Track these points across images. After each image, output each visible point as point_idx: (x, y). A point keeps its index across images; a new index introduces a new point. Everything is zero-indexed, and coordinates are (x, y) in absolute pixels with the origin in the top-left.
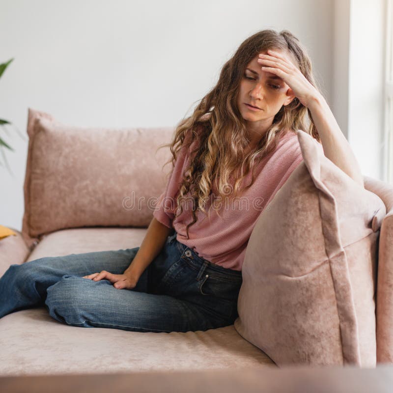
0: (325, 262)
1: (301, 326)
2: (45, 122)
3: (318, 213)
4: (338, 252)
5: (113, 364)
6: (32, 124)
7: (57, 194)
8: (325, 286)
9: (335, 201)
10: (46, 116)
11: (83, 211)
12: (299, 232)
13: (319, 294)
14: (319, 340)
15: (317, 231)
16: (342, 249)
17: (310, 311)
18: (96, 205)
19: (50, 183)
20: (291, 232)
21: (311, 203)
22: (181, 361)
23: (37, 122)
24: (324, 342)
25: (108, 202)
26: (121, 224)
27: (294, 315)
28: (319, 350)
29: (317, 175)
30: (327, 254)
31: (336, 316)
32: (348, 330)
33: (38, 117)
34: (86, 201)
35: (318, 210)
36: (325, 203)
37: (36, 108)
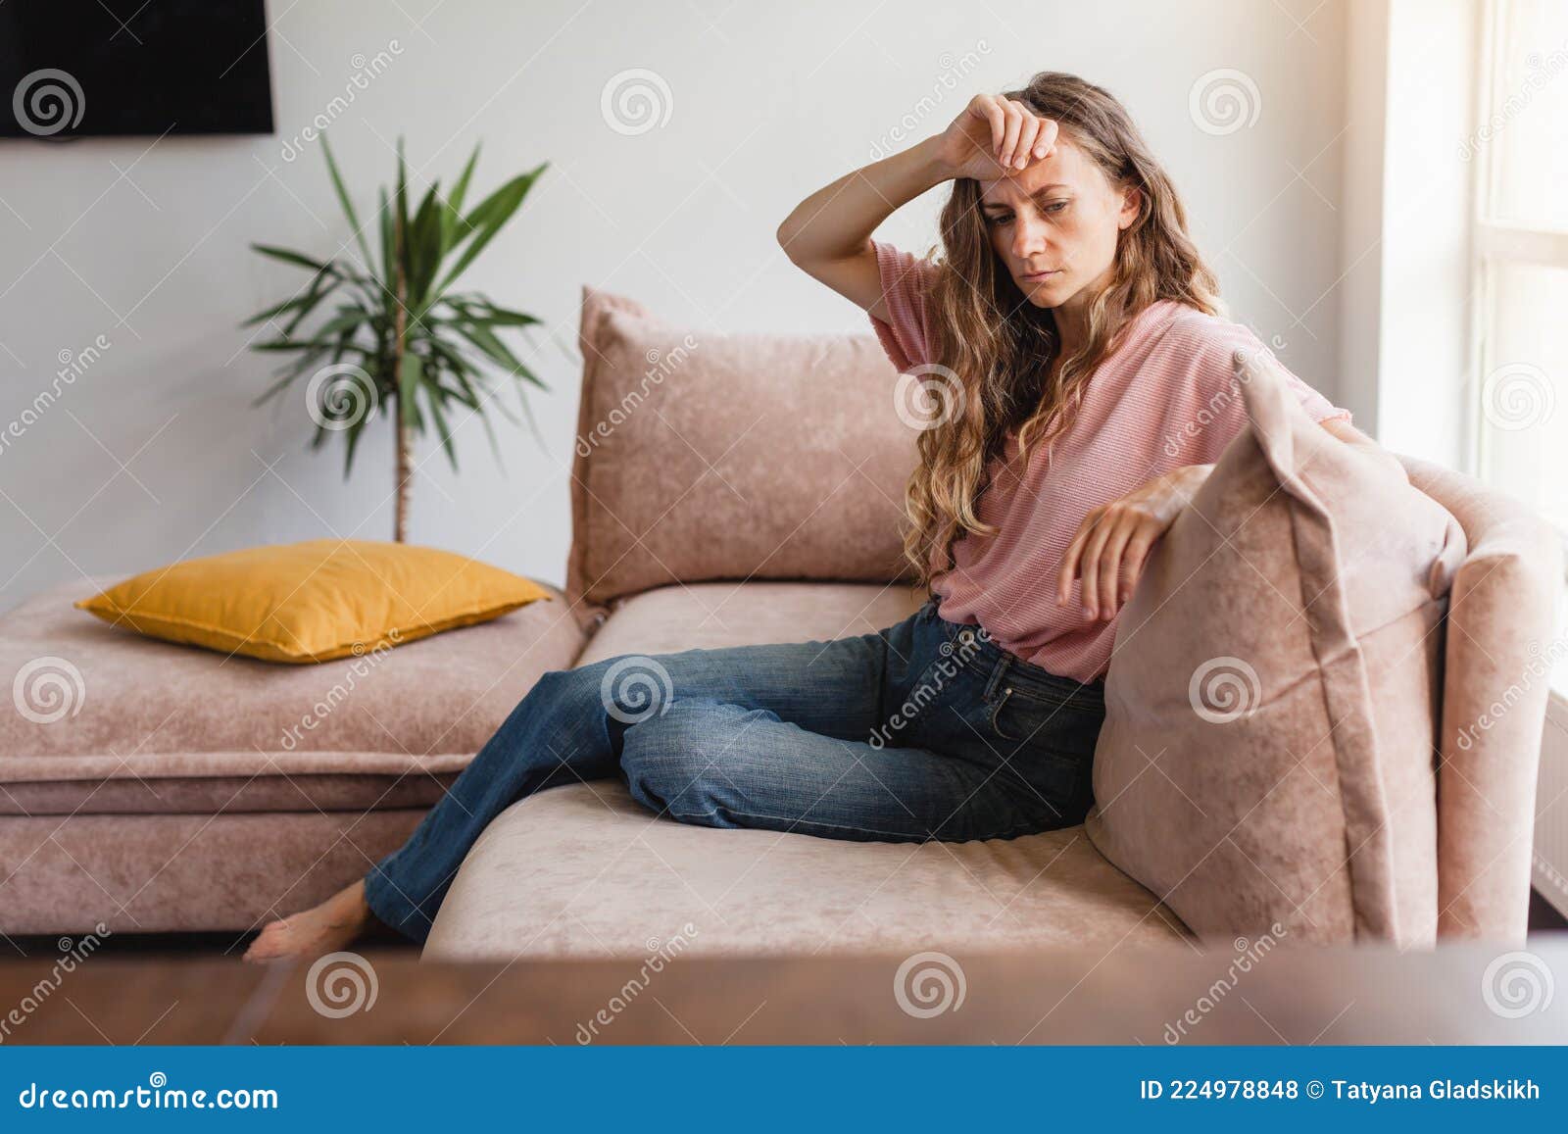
0: (1309, 675)
1: (1249, 834)
2: (623, 322)
3: (1289, 553)
4: (1342, 650)
5: (783, 920)
6: (593, 324)
7: (653, 497)
8: (1309, 734)
9: (1333, 523)
10: (629, 306)
11: (716, 541)
12: (1244, 602)
13: (1296, 751)
14: (1293, 868)
15: (1288, 599)
16: (1353, 642)
17: (1270, 794)
18: (749, 526)
19: (634, 473)
20: (1223, 600)
21: (1274, 529)
22: (949, 915)
23: (604, 320)
24: (1307, 872)
25: (779, 519)
26: (811, 573)
27: (1232, 805)
28: (1295, 892)
29: (1283, 458)
30: (1316, 654)
31: (1337, 810)
32: (1365, 843)
33: (608, 308)
34: (724, 515)
35: (1289, 547)
36: (1306, 528)
37: (599, 286)
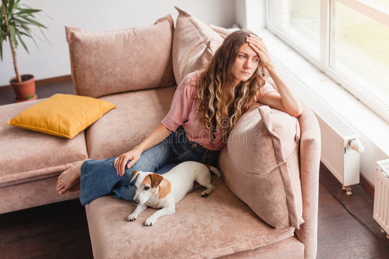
0: (276, 168)
1: (267, 199)
2: (78, 35)
3: (272, 145)
4: (283, 163)
6: (69, 36)
7: (94, 79)
8: (278, 180)
9: (281, 140)
10: (77, 29)
11: (111, 87)
12: (263, 155)
13: (276, 184)
14: (276, 205)
15: (272, 154)
16: (285, 161)
17: (271, 192)
18: (118, 82)
19: (88, 73)
20: (258, 154)
21: (269, 141)
22: (205, 218)
23: (72, 34)
24: (279, 206)
25: (125, 80)
26: (134, 89)
27: (263, 193)
28: (277, 209)
29: (270, 129)
30: (278, 163)
31: (285, 193)
32: (291, 200)
33: (73, 31)
34: (111, 81)
35: (272, 144)
36: (275, 141)
37: (68, 26)
